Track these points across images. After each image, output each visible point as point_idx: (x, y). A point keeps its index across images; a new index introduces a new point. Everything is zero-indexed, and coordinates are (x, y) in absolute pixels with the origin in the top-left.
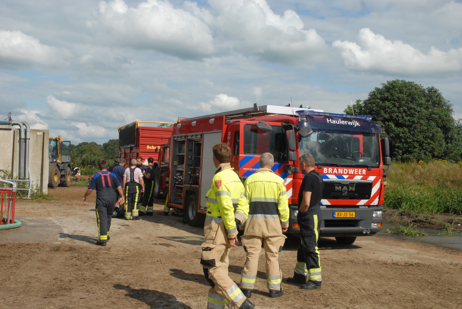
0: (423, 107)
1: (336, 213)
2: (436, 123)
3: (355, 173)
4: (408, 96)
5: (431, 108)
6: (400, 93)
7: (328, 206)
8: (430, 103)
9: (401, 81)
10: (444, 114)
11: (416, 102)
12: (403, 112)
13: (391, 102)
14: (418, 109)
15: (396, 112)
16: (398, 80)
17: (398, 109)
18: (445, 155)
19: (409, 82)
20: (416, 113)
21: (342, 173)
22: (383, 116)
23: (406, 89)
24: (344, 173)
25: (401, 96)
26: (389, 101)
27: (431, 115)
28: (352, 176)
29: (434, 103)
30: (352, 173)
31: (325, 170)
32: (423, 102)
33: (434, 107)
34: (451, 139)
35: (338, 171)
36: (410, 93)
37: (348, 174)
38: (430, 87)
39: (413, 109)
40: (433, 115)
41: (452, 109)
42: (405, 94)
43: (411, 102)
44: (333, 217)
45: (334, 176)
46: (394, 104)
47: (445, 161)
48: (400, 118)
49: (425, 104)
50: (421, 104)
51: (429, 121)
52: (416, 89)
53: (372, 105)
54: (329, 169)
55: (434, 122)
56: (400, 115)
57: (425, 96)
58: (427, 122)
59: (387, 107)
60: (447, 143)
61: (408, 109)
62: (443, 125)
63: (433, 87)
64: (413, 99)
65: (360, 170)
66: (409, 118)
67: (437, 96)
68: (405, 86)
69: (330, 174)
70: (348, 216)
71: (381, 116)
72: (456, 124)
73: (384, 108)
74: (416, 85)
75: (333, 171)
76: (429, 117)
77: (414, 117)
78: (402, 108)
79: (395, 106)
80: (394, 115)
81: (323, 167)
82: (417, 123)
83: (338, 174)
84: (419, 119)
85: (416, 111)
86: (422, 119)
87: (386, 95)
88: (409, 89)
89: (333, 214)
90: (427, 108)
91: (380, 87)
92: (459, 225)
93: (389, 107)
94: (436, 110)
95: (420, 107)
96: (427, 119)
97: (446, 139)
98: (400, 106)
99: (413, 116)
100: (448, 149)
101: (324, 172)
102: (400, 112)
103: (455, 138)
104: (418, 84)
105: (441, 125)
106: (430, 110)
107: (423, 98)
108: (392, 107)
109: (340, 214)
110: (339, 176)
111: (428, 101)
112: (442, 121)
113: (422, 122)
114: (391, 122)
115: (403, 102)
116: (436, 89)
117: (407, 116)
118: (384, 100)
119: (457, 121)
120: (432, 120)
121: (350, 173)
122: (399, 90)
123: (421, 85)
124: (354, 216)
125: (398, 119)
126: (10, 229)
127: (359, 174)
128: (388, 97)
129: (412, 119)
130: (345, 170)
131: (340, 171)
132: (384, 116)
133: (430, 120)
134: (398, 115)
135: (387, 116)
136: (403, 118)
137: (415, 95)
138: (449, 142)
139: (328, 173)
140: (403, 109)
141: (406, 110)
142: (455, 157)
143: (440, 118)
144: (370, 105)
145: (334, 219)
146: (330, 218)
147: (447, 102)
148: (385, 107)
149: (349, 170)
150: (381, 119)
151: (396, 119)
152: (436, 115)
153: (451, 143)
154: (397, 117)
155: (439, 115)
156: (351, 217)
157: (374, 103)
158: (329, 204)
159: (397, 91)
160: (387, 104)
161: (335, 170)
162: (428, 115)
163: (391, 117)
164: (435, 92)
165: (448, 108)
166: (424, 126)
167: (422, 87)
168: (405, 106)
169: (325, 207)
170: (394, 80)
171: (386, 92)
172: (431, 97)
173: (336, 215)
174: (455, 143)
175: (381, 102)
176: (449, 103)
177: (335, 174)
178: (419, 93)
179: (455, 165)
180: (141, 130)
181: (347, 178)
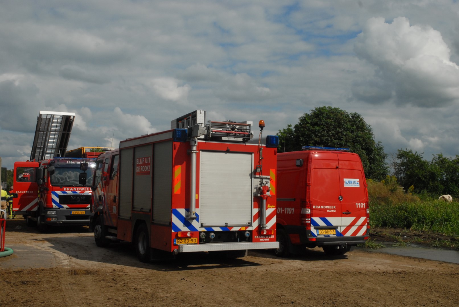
0: (349, 131)
1: (72, 212)
2: (361, 145)
3: (85, 190)
4: (335, 121)
5: (356, 132)
6: (328, 119)
7: (67, 208)
8: (355, 127)
9: (328, 107)
10: (367, 137)
11: (343, 126)
12: (332, 136)
13: (321, 127)
14: (345, 133)
15: (325, 136)
16: (325, 107)
17: (327, 133)
18: (369, 174)
19: (335, 108)
20: (344, 137)
21: (76, 190)
22: (314, 139)
23: (333, 115)
24: (78, 190)
25: (329, 121)
26: (318, 125)
27: (356, 138)
28: (83, 192)
29: (358, 127)
30: (83, 190)
31: (64, 189)
32: (349, 126)
33: (358, 131)
34: (374, 160)
35: (73, 189)
36: (336, 119)
37: (80, 190)
38: (354, 113)
39: (340, 133)
40: (358, 139)
41: (373, 133)
42: (333, 119)
43: (339, 127)
44: (70, 214)
45: (71, 192)
46: (323, 128)
47: (370, 180)
48: (329, 142)
49: (350, 128)
50: (347, 128)
51: (354, 143)
52: (341, 114)
53: (304, 129)
54: (68, 188)
55: (359, 144)
56: (329, 139)
57: (349, 121)
58: (353, 145)
59: (317, 131)
60: (370, 164)
61: (336, 133)
62: (367, 147)
63: (355, 113)
64: (340, 124)
65: (88, 188)
66: (337, 141)
67: (360, 121)
68: (331, 112)
69: (68, 191)
70: (80, 214)
71: (312, 140)
72: (376, 146)
73: (314, 132)
74: (341, 111)
75: (70, 189)
76: (355, 140)
77: (342, 140)
78: (330, 133)
79: (324, 130)
80: (324, 139)
81: (63, 187)
82: (345, 146)
83: (73, 191)
84: (346, 142)
85: (344, 134)
86: (349, 142)
87: (316, 120)
88: (335, 115)
89: (71, 212)
90: (352, 132)
91: (310, 113)
92: (405, 237)
93: (318, 131)
94: (360, 134)
95: (346, 131)
96: (353, 141)
97: (370, 159)
98: (329, 130)
99: (340, 139)
100: (371, 169)
101: (64, 190)
102: (329, 136)
103: (377, 159)
104: (343, 110)
105: (365, 147)
106: (355, 134)
107: (348, 123)
108: (322, 131)
109: (75, 213)
110: (74, 192)
111: (353, 125)
112: (366, 143)
113: (349, 144)
114: (321, 145)
115: (331, 127)
116: (359, 115)
117: (335, 140)
118: (314, 124)
119: (377, 144)
120: (357, 142)
121: (81, 190)
122: (327, 116)
123: (345, 111)
124: (84, 214)
125: (328, 142)
126: (7, 256)
127: (88, 190)
128: (317, 122)
129: (340, 142)
130: (78, 188)
131: (75, 189)
132: (316, 139)
133: (356, 142)
134: (327, 139)
135: (317, 139)
136: (332, 141)
137: (341, 120)
138: (372, 162)
139: (67, 191)
140: (332, 133)
141: (335, 134)
142: (378, 176)
143: (364, 140)
144: (302, 129)
145: (71, 215)
146: (69, 215)
147: (368, 126)
148: (316, 131)
149: (81, 188)
150: (312, 142)
151: (325, 142)
152: (360, 138)
153: (373, 163)
154: (327, 141)
155: (363, 138)
156: (82, 214)
157: (306, 128)
158: (68, 207)
159: (325, 117)
160: (317, 128)
161: (71, 189)
162: (354, 138)
163: (322, 140)
164: (358, 117)
165: (369, 132)
166: (351, 148)
167: (346, 113)
168: (333, 130)
169: (66, 209)
170: (322, 106)
171: (315, 118)
172: (355, 122)
173: (72, 213)
174: (376, 164)
175: (311, 127)
176: (370, 128)
177: (71, 191)
178: (344, 118)
179: (379, 183)
180: (89, 155)
181: (80, 193)
